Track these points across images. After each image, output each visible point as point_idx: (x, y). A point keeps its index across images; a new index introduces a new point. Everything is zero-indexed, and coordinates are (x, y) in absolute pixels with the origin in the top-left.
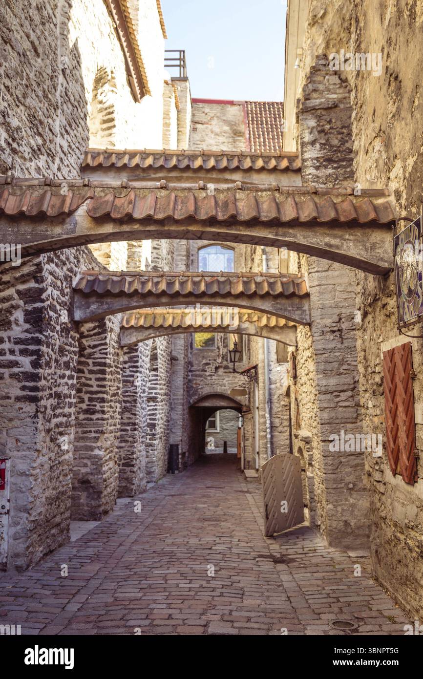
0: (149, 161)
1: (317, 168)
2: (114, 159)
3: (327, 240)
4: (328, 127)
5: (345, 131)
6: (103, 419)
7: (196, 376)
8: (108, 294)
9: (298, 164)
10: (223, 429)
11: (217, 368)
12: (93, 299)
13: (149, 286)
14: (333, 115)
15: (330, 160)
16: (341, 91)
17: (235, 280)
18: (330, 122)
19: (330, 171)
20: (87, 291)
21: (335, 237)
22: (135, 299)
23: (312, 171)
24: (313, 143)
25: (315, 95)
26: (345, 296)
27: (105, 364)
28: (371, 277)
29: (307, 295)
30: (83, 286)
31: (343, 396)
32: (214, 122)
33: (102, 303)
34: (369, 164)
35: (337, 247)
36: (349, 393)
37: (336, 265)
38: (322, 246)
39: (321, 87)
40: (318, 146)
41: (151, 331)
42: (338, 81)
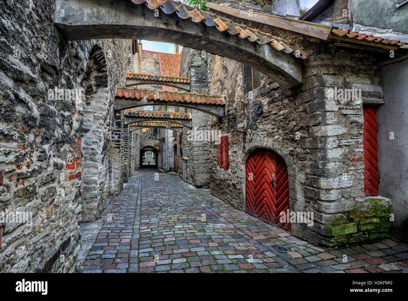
0: (147, 78)
1: (195, 83)
2: (136, 76)
3: (208, 108)
4: (198, 72)
5: (203, 73)
6: (127, 154)
7: (143, 140)
8: (135, 117)
9: (189, 82)
10: (147, 157)
11: (149, 138)
12: (130, 118)
13: (147, 115)
14: (199, 68)
15: (198, 81)
16: (202, 62)
17: (171, 114)
18: (198, 71)
19: (198, 84)
20: (128, 116)
21: (210, 108)
22: (142, 119)
23: (193, 84)
24: (194, 76)
25: (194, 62)
26: (201, 120)
27: (127, 137)
28: (215, 117)
29: (191, 119)
30: (127, 114)
31: (201, 148)
32: (149, 58)
33: (133, 120)
34: (215, 87)
35: (210, 110)
36: (202, 147)
37: (199, 111)
38: (206, 110)
39: (196, 60)
40: (195, 77)
41: (139, 127)
42: (201, 59)
